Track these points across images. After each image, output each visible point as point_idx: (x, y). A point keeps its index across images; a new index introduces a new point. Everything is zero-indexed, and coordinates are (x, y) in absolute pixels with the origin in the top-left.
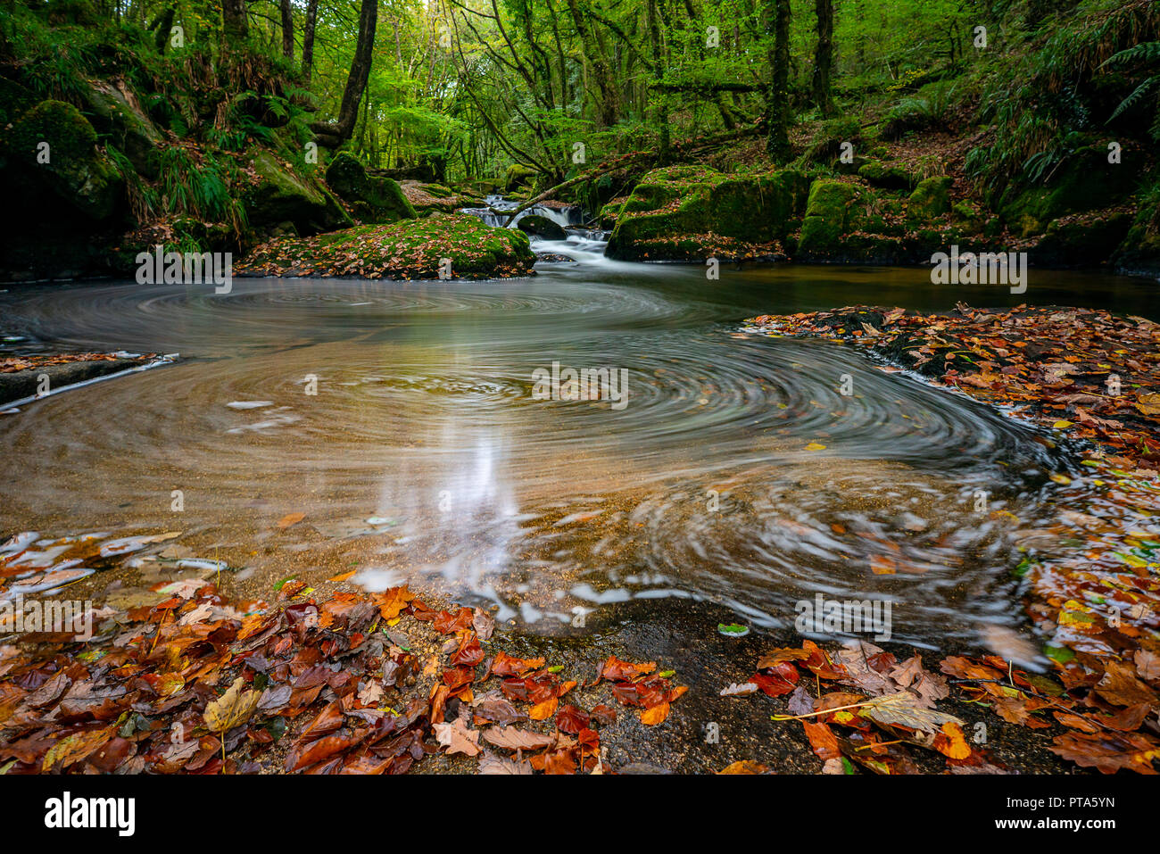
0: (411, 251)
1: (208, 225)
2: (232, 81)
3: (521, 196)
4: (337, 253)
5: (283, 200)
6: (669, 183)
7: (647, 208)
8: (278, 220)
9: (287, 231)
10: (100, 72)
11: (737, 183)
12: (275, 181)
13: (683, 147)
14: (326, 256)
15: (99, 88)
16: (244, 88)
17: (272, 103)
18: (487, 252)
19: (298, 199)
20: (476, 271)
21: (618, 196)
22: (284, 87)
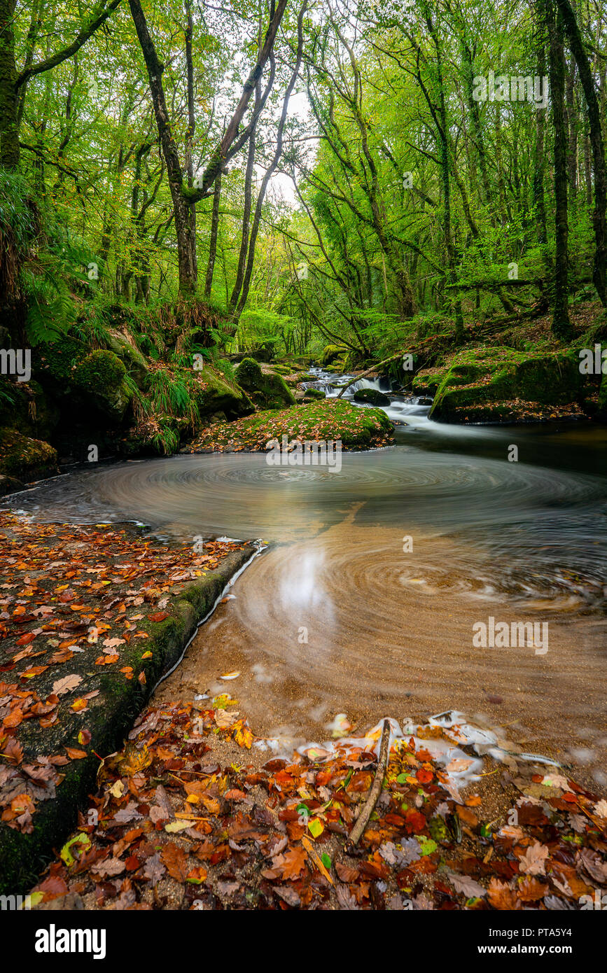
0: (310, 430)
1: (179, 420)
2: (186, 320)
3: (336, 368)
4: (257, 433)
5: (221, 398)
6: (480, 362)
7: (464, 383)
8: (214, 411)
9: (220, 419)
10: (113, 323)
11: (538, 361)
12: (215, 386)
13: (474, 329)
14: (250, 436)
15: (114, 335)
16: (194, 325)
17: (213, 334)
18: (364, 428)
19: (228, 397)
20: (359, 444)
21: (422, 369)
22: (218, 322)
